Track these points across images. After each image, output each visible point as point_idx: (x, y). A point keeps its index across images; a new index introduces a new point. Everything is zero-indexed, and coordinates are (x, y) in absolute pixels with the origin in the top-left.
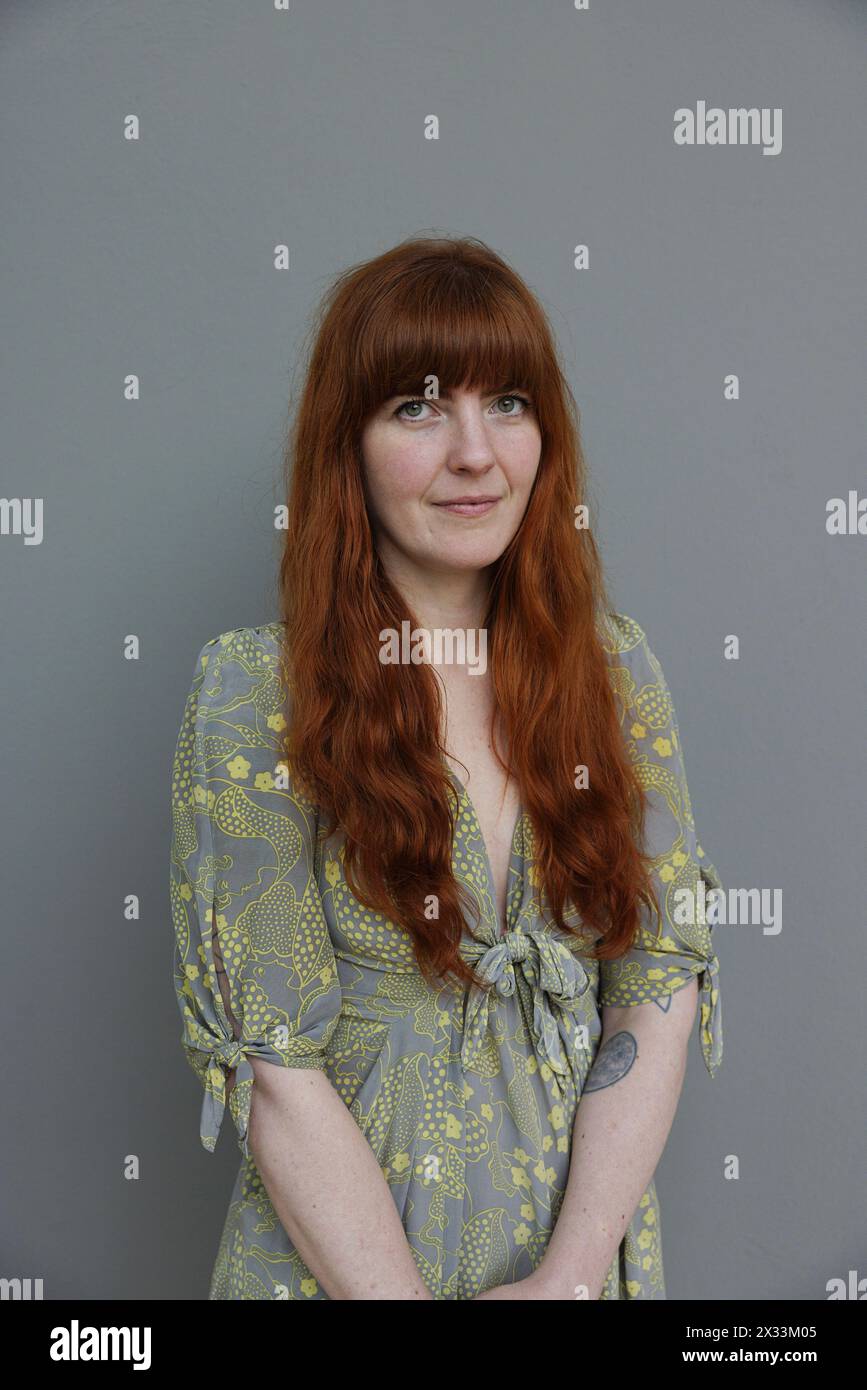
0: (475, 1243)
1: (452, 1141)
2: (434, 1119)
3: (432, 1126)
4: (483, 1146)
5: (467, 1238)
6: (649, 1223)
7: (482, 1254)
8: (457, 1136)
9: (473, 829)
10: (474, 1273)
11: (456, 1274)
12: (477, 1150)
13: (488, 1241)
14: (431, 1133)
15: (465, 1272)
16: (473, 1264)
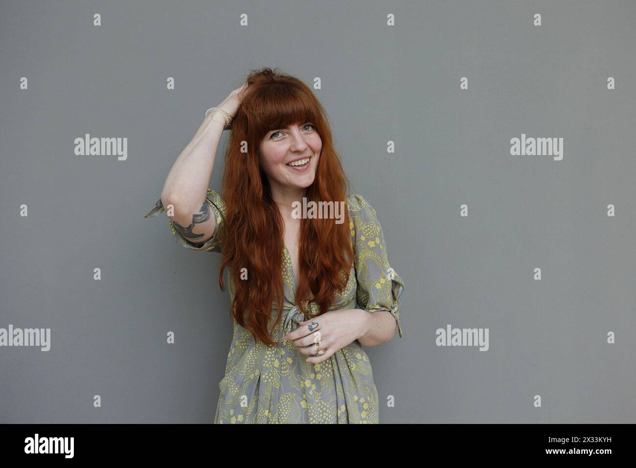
0: (284, 403)
1: (276, 368)
2: (271, 360)
3: (270, 363)
4: (287, 371)
5: (281, 402)
6: (365, 408)
7: (287, 407)
8: (278, 367)
9: (290, 265)
10: (285, 414)
11: (277, 414)
12: (285, 372)
13: (289, 403)
14: (270, 365)
15: (281, 413)
16: (284, 410)
